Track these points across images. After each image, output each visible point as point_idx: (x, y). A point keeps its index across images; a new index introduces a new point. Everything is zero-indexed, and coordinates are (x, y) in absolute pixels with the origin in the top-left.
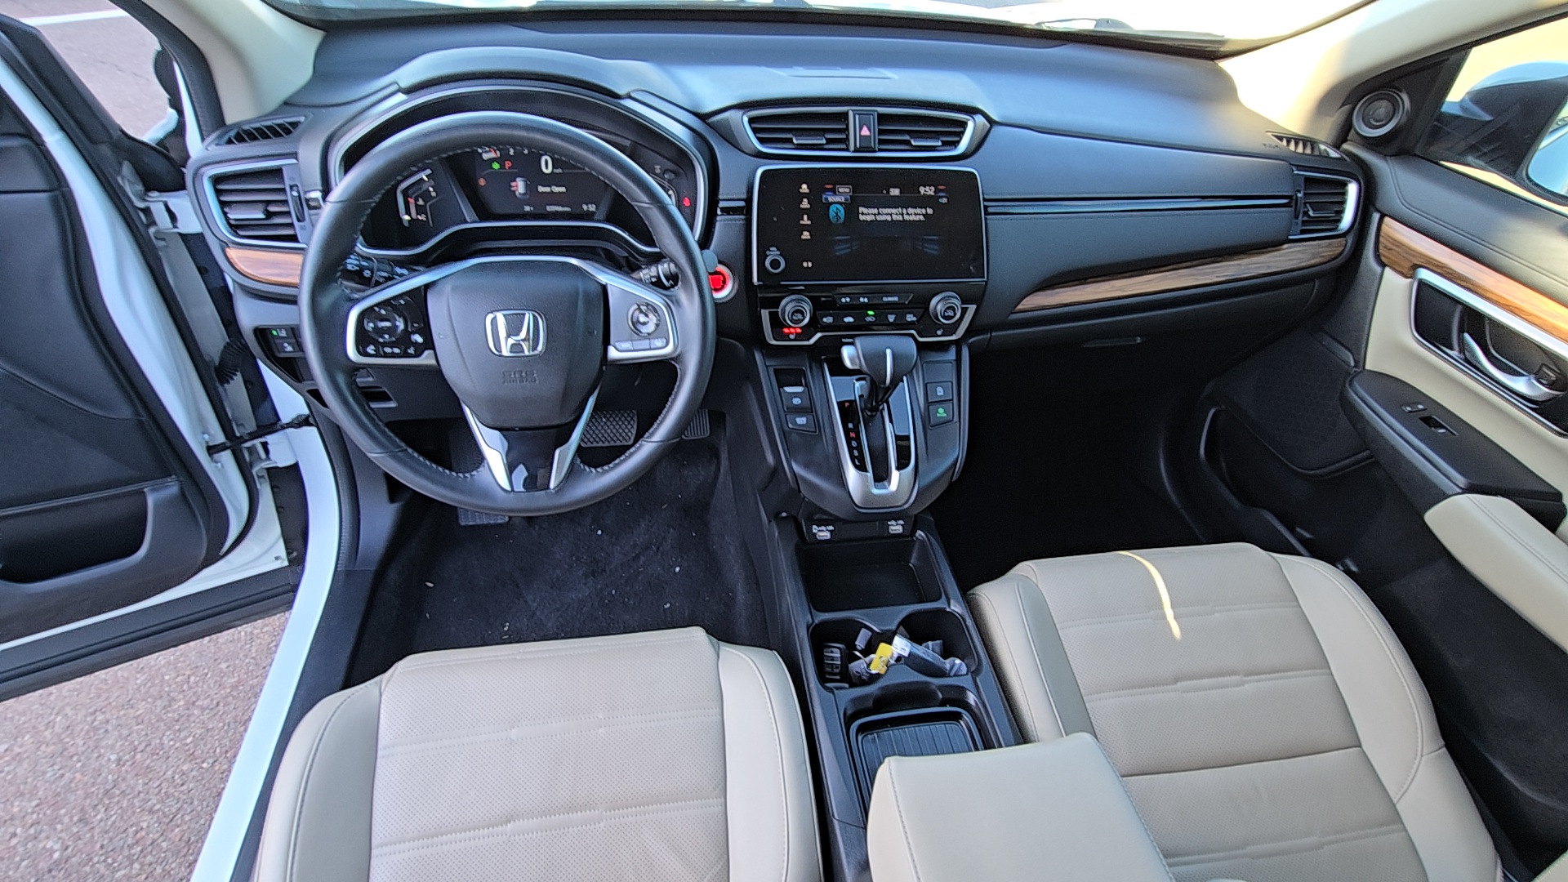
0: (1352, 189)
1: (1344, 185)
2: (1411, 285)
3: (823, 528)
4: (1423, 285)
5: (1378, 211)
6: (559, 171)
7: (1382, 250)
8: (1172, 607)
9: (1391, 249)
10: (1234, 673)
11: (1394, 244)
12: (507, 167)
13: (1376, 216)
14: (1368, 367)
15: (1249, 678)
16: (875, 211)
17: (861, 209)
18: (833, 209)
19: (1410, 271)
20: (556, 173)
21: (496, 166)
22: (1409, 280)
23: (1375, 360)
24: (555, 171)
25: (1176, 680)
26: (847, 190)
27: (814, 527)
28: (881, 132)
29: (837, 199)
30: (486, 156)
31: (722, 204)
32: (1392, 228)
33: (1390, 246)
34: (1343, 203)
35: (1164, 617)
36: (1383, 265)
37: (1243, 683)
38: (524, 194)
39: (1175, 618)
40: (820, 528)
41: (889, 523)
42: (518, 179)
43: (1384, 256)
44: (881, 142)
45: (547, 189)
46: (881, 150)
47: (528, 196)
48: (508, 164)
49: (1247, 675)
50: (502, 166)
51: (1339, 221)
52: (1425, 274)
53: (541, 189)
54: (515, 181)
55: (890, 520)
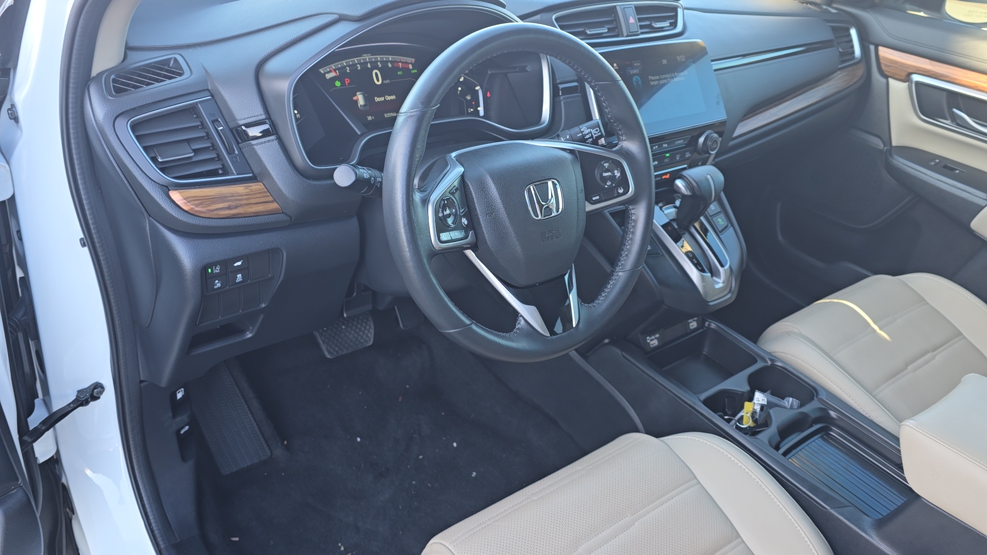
0: (853, 32)
1: (848, 30)
2: (910, 88)
3: (653, 337)
4: (918, 84)
5: (872, 43)
6: (387, 81)
7: (884, 68)
8: (875, 324)
9: (890, 66)
10: (927, 352)
11: (891, 63)
12: (347, 85)
13: (872, 47)
14: (894, 144)
15: (936, 352)
16: (657, 77)
17: (650, 77)
18: (634, 79)
19: (907, 78)
20: (385, 84)
21: (338, 84)
22: (906, 84)
23: (897, 140)
24: (384, 82)
25: (907, 365)
26: (639, 64)
27: (648, 338)
28: (640, 20)
29: (635, 71)
30: (328, 76)
31: (561, 86)
32: (884, 52)
33: (889, 64)
34: (851, 41)
35: (874, 330)
36: (886, 77)
37: (934, 357)
38: (365, 106)
39: (880, 329)
40: (652, 338)
41: (689, 321)
42: (358, 93)
43: (887, 71)
44: (642, 27)
45: (382, 99)
46: (642, 33)
47: (368, 108)
48: (347, 81)
49: (934, 350)
50: (343, 83)
51: (853, 52)
52: (916, 78)
53: (377, 99)
54: (356, 95)
55: (689, 319)
